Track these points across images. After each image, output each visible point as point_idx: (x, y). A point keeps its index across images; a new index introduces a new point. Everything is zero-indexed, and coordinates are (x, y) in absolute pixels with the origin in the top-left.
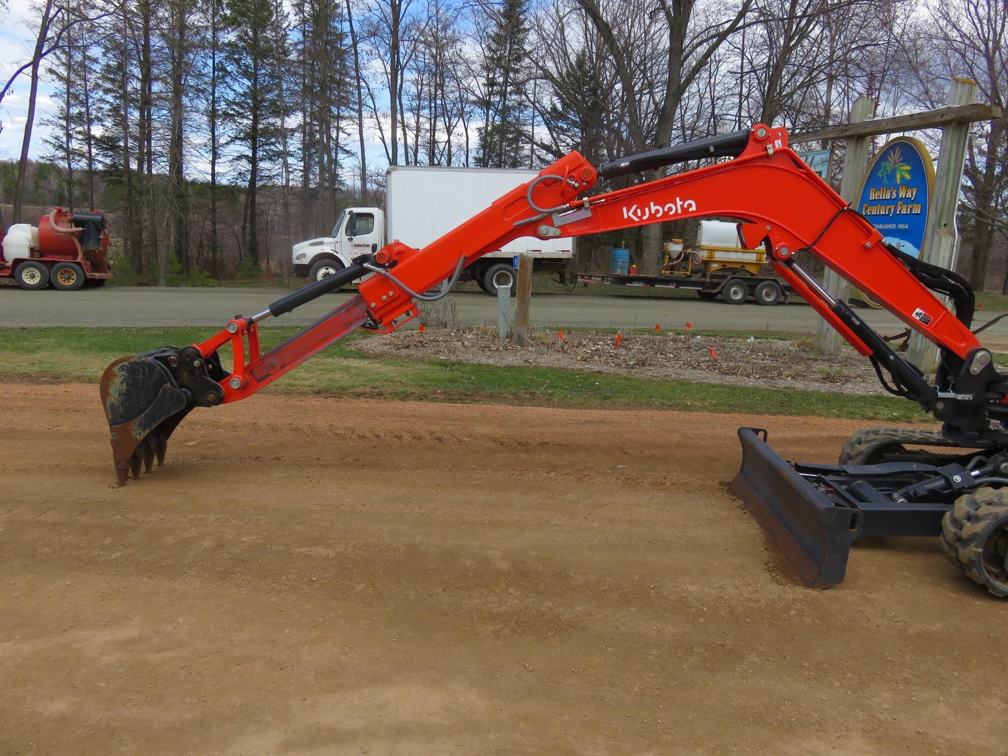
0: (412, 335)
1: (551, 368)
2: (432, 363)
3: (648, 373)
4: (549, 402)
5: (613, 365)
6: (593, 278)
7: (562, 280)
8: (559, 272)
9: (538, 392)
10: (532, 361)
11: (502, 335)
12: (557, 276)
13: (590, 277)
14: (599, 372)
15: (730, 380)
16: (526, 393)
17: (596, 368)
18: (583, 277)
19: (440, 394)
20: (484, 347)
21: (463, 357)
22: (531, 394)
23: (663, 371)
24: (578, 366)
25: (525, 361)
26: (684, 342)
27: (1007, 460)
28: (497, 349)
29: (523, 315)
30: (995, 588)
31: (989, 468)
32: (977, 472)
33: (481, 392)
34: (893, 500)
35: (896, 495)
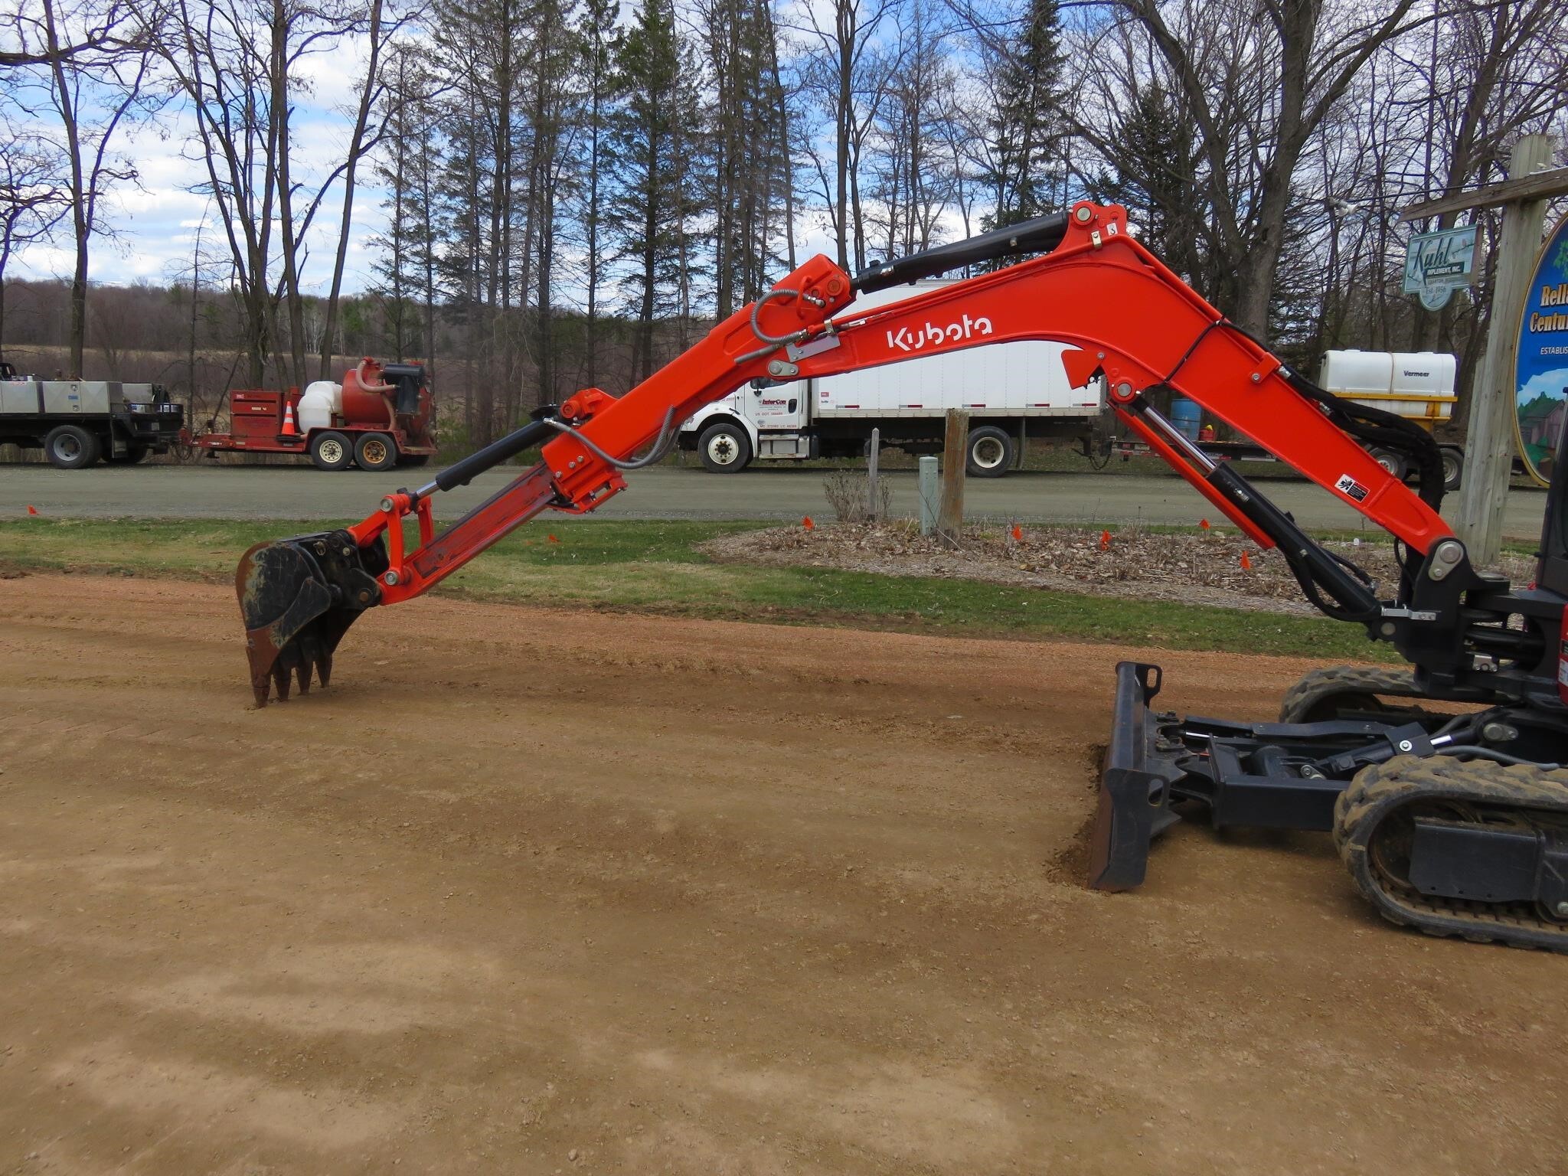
0: (797, 532)
1: (971, 581)
2: (796, 570)
3: (1129, 590)
4: (926, 629)
5: (1072, 577)
6: (1137, 447)
7: (1087, 452)
8: (1082, 439)
9: (918, 613)
10: (946, 569)
11: (924, 532)
12: (1080, 447)
13: (1132, 446)
14: (1044, 588)
15: (1255, 602)
16: (899, 615)
17: (1042, 581)
18: (1120, 445)
19: (772, 612)
20: (886, 549)
21: (845, 562)
22: (909, 616)
23: (1145, 588)
24: (1016, 579)
25: (937, 570)
26: (1223, 545)
27: (1499, 719)
28: (904, 552)
29: (953, 502)
30: (1388, 910)
31: (1469, 732)
32: (1447, 738)
33: (833, 611)
34: (1301, 776)
35: (1307, 767)
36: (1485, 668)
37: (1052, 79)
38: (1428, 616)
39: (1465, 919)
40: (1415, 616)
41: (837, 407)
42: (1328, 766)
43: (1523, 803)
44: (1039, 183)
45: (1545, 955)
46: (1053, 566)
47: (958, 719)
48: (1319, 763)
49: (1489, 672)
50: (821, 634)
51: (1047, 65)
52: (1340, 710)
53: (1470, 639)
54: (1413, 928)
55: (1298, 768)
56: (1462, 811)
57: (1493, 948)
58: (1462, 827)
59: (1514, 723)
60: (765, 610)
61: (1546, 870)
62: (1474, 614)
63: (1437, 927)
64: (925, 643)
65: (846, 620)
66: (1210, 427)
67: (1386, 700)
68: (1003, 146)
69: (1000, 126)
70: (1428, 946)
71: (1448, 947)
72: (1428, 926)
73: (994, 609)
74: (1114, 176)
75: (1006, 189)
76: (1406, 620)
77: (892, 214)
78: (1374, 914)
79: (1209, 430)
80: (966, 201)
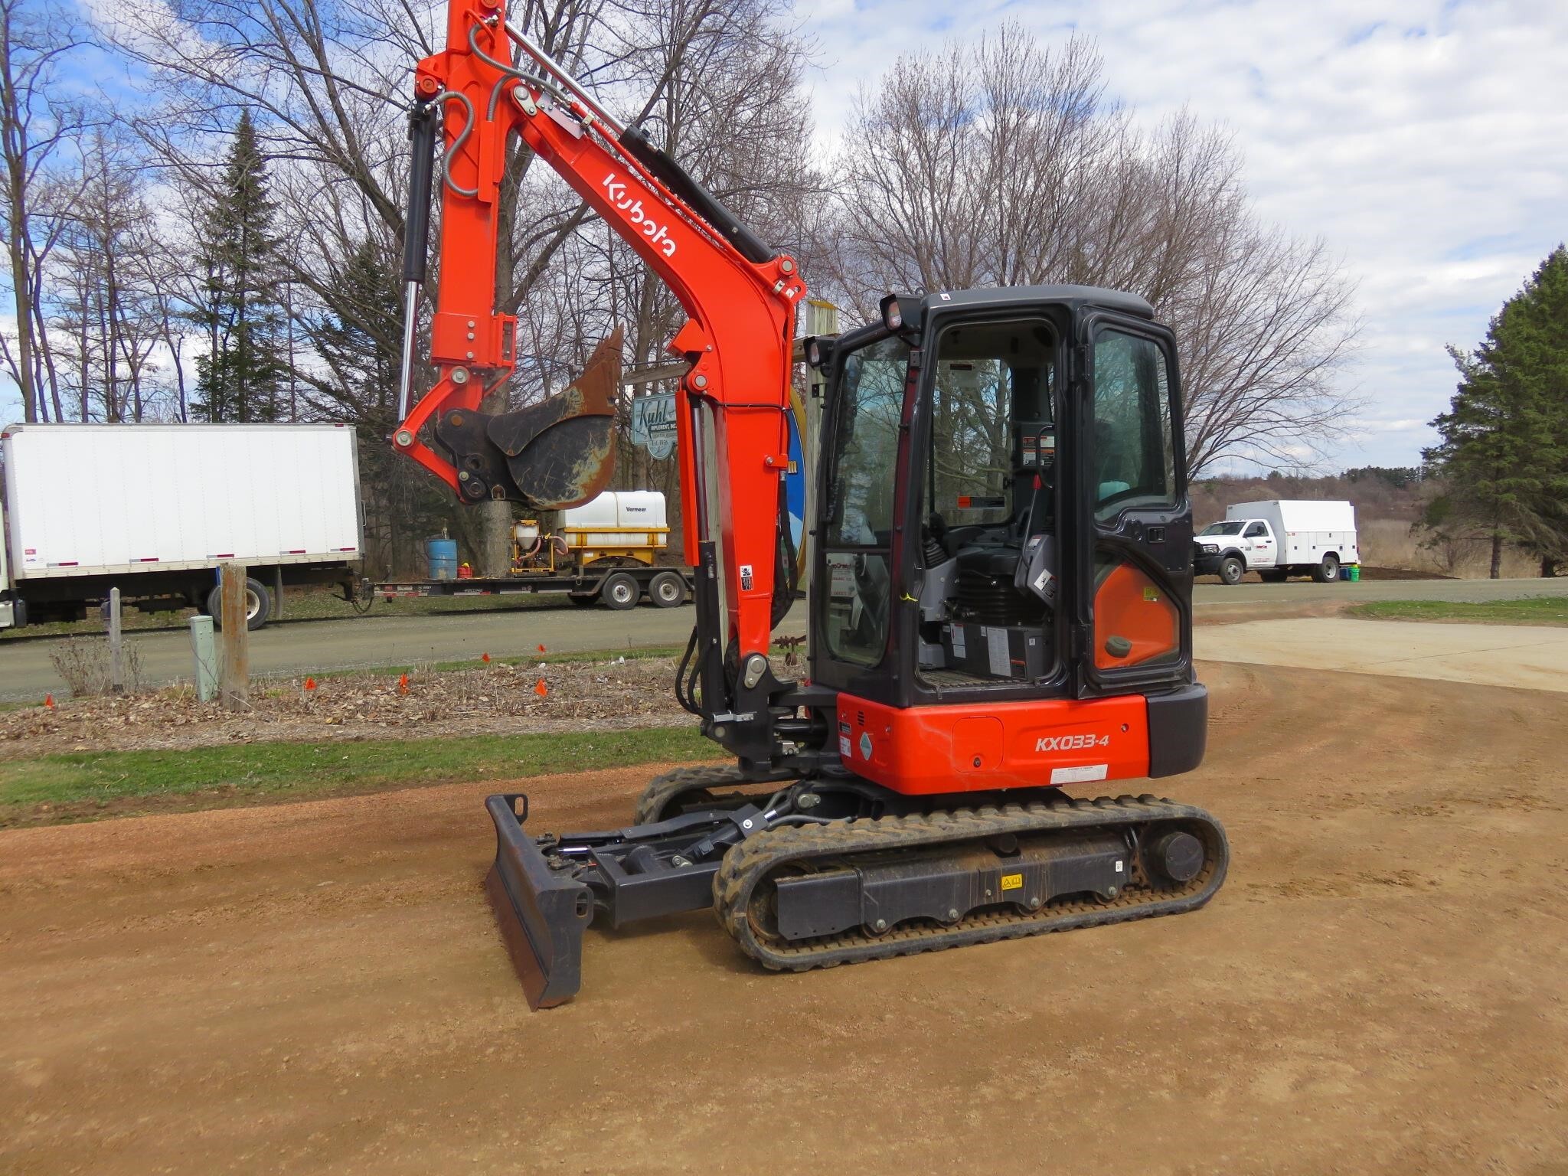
0: (35, 715)
1: (277, 743)
2: (55, 759)
3: (439, 729)
4: (249, 798)
5: (384, 725)
6: (399, 588)
7: (349, 596)
8: (342, 584)
9: (233, 785)
10: (245, 734)
11: (205, 696)
12: (340, 590)
13: (395, 587)
14: (358, 739)
15: (561, 724)
16: (212, 789)
17: (354, 732)
18: (382, 587)
19: (48, 811)
20: (163, 721)
21: (117, 743)
22: (222, 789)
23: (460, 725)
24: (325, 733)
25: (234, 737)
26: (513, 675)
27: (806, 791)
28: (188, 721)
29: (234, 661)
30: (768, 960)
31: (787, 804)
32: (774, 812)
33: (128, 798)
34: (673, 866)
35: (676, 858)
36: (791, 752)
37: (262, 224)
38: (747, 717)
39: (819, 951)
40: (739, 718)
41: (48, 565)
42: (693, 853)
43: (846, 850)
44: (260, 326)
45: (875, 962)
46: (360, 716)
47: (329, 885)
48: (685, 852)
49: (794, 755)
50: (129, 824)
51: (255, 209)
52: (684, 807)
53: (777, 731)
54: (788, 970)
55: (670, 860)
56: (805, 867)
57: (842, 968)
58: (809, 879)
59: (816, 792)
60: (38, 810)
61: (867, 898)
62: (777, 710)
63: (803, 964)
64: (258, 814)
65: (151, 804)
66: (466, 564)
67: (716, 792)
68: (214, 285)
69: (210, 265)
70: (800, 979)
71: (813, 976)
72: (797, 965)
73: (315, 768)
74: (337, 324)
75: (220, 329)
76: (733, 723)
77: (83, 347)
78: (756, 966)
79: (466, 567)
80: (174, 338)
